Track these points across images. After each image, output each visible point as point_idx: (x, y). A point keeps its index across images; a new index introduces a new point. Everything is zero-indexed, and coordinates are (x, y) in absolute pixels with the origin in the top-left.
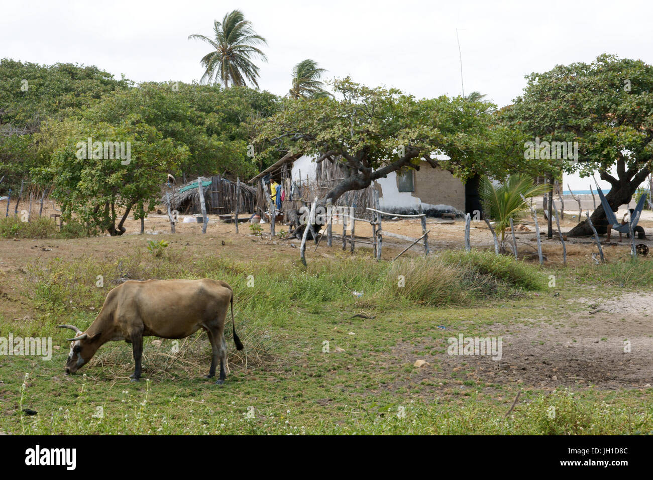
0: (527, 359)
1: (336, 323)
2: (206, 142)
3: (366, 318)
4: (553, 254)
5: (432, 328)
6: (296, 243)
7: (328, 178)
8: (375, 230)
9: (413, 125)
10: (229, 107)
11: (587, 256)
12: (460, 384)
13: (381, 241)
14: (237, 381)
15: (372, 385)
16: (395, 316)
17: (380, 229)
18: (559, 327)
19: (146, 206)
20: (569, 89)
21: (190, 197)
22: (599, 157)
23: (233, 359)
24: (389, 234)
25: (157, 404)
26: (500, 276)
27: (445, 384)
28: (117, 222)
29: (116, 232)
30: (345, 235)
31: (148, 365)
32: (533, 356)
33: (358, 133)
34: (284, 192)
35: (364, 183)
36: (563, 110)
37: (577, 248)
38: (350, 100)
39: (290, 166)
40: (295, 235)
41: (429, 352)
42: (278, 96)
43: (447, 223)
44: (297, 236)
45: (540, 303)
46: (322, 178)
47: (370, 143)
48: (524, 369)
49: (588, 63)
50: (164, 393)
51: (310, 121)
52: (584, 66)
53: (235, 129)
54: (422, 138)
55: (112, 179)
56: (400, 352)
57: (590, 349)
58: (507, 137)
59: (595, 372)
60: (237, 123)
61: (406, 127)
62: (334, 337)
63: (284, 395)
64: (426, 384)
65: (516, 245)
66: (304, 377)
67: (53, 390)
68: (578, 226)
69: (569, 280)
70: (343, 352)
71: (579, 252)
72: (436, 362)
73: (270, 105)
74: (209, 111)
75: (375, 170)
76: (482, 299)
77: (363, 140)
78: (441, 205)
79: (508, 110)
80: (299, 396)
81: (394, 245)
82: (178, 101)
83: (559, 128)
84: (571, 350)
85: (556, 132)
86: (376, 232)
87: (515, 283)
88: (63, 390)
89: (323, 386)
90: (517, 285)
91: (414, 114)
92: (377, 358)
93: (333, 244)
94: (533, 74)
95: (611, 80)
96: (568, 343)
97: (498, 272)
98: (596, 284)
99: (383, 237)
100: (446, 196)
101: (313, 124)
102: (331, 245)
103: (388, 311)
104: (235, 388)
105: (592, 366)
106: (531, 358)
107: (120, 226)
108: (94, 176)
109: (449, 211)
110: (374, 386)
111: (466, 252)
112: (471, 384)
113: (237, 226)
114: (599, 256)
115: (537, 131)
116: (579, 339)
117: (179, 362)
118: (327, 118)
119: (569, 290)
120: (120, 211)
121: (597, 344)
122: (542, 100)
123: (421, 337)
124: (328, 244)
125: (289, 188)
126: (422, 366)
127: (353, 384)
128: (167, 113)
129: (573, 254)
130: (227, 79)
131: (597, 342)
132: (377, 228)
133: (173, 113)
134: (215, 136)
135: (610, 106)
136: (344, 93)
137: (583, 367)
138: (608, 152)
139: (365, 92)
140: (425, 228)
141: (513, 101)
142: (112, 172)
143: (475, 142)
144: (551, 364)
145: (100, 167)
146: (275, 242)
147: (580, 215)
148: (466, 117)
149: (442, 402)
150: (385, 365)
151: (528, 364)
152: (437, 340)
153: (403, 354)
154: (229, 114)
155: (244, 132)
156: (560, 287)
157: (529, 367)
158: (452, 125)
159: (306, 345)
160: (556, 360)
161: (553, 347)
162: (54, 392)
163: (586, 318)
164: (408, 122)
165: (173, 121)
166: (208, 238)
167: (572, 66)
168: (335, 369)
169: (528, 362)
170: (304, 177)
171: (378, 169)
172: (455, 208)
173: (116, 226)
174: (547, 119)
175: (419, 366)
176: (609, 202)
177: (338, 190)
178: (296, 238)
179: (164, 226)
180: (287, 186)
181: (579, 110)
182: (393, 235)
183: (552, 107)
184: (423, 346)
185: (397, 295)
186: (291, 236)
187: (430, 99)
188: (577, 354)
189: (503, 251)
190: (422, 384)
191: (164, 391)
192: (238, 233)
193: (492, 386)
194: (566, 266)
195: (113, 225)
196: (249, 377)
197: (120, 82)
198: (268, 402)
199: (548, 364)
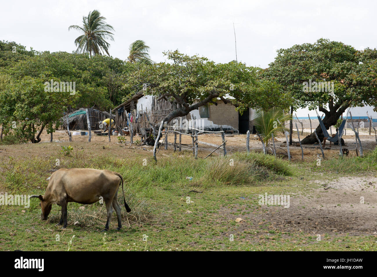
0: (299, 217)
1: (180, 195)
2: (84, 88)
3: (197, 192)
4: (295, 154)
5: (237, 198)
6: (146, 148)
7: (159, 109)
8: (193, 140)
9: (215, 79)
10: (96, 68)
11: (314, 155)
12: (267, 233)
13: (197, 147)
14: (136, 231)
15: (216, 234)
16: (214, 191)
17: (197, 140)
18: (310, 198)
19: (54, 126)
20: (301, 59)
21: (75, 120)
22: (320, 98)
23: (130, 218)
24: (202, 143)
25: (93, 246)
26: (270, 167)
27: (258, 232)
28: (36, 135)
29: (36, 141)
30: (175, 143)
31: (82, 222)
32: (301, 215)
33: (184, 82)
34: (132, 117)
35: (185, 112)
36: (298, 71)
37: (308, 151)
38: (178, 64)
39: (136, 102)
40: (145, 143)
41: (240, 213)
42: (124, 61)
43: (230, 136)
44: (146, 143)
45: (295, 183)
46: (155, 109)
47: (191, 88)
48: (299, 223)
49: (312, 44)
50: (95, 239)
51: (154, 76)
52: (310, 45)
53: (99, 80)
54: (220, 86)
55: (35, 110)
56: (223, 213)
57: (333, 211)
58: (268, 86)
59: (340, 225)
60: (101, 77)
61: (211, 80)
62: (182, 204)
63: (167, 240)
64: (248, 233)
65: (275, 149)
66: (174, 229)
67: (28, 238)
68: (306, 138)
69: (307, 170)
70: (191, 213)
71: (309, 153)
72: (246, 219)
73: (119, 66)
74: (84, 69)
75: (191, 105)
76: (261, 181)
77: (187, 86)
78: (224, 125)
79: (266, 71)
80: (176, 240)
81: (203, 149)
82: (67, 63)
83: (296, 81)
84: (322, 211)
85: (295, 84)
86: (194, 142)
87: (277, 171)
88: (34, 238)
89: (187, 234)
90: (279, 172)
91: (215, 72)
92: (212, 217)
93: (168, 148)
94: (281, 49)
95: (326, 54)
96: (319, 207)
97: (268, 165)
98: (322, 172)
99: (198, 144)
100: (228, 120)
101: (156, 78)
102: (167, 149)
103: (209, 188)
104: (136, 236)
105: (337, 221)
106: (300, 216)
107: (38, 137)
108: (24, 108)
109: (229, 129)
110: (218, 234)
111: (248, 154)
112: (273, 233)
113: (110, 138)
114: (321, 155)
115: (284, 83)
116: (324, 205)
117: (99, 220)
118: (164, 74)
119: (308, 176)
120: (38, 128)
121: (335, 208)
122: (286, 65)
123: (232, 204)
124: (165, 148)
125: (135, 115)
126: (240, 222)
127: (204, 233)
128: (60, 71)
129: (306, 155)
130: (90, 51)
131: (336, 207)
132: (195, 139)
133: (64, 71)
134: (88, 84)
135: (325, 69)
136: (174, 60)
137: (332, 222)
138: (325, 96)
139: (186, 59)
140: (224, 139)
141: (269, 65)
142: (34, 106)
143: (251, 89)
144: (313, 220)
145: (27, 103)
146: (133, 147)
147: (302, 132)
148: (244, 74)
149: (261, 244)
150: (218, 221)
151: (300, 220)
152: (243, 206)
153: (225, 214)
154: (96, 71)
155: (105, 82)
156: (303, 174)
157: (301, 222)
158: (237, 79)
159: (168, 209)
160: (316, 217)
161: (311, 210)
162: (29, 239)
163: (324, 192)
164: (212, 77)
165: (64, 75)
166: (93, 144)
167: (303, 45)
168: (190, 224)
169: (299, 219)
170: (144, 108)
171: (193, 105)
172: (233, 127)
173: (35, 137)
174: (289, 76)
175: (239, 222)
176: (325, 124)
177: (170, 116)
178: (145, 144)
179: (62, 137)
180: (134, 114)
181: (308, 71)
182: (205, 143)
183: (292, 69)
184: (235, 210)
185: (213, 179)
186: (143, 143)
187: (223, 64)
188: (326, 214)
189: (268, 152)
190: (245, 232)
191: (95, 237)
192: (110, 142)
193: (286, 234)
194: (303, 161)
195: (34, 136)
196: (141, 229)
197: (30, 52)
198: (159, 244)
199: (311, 220)
